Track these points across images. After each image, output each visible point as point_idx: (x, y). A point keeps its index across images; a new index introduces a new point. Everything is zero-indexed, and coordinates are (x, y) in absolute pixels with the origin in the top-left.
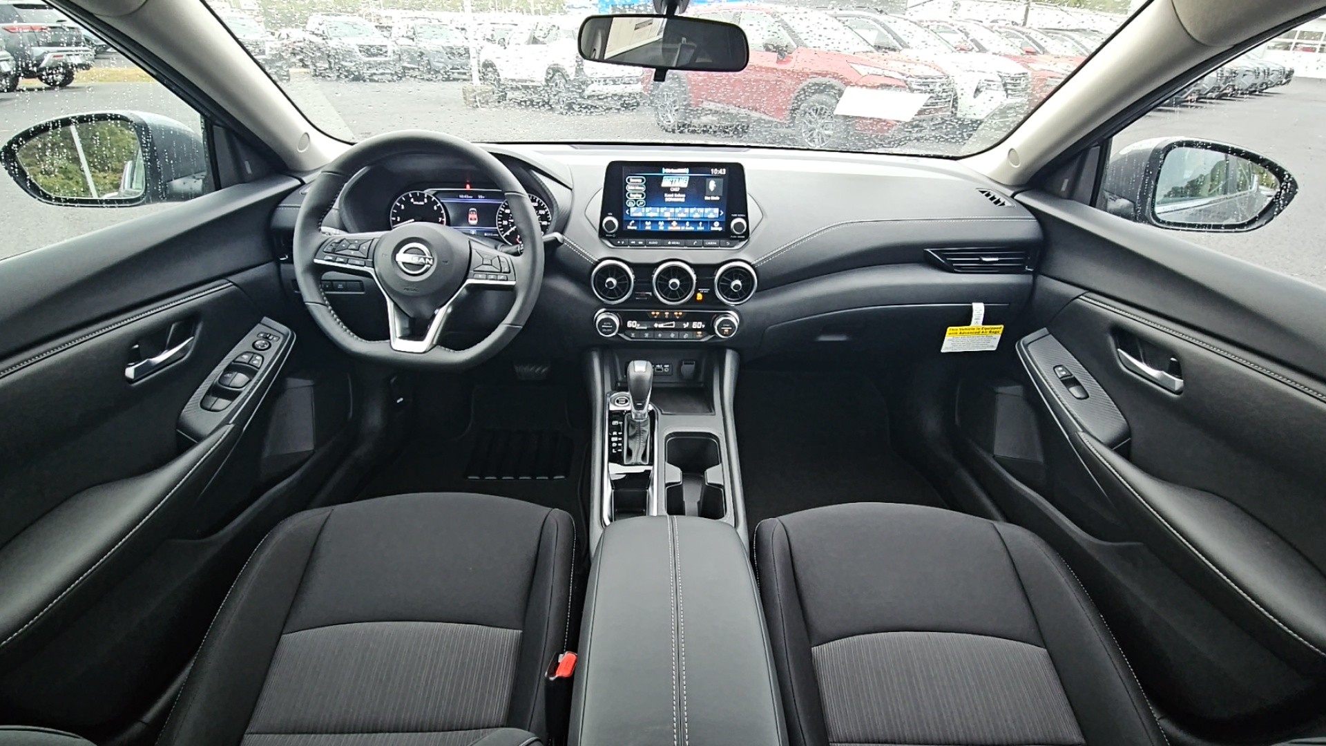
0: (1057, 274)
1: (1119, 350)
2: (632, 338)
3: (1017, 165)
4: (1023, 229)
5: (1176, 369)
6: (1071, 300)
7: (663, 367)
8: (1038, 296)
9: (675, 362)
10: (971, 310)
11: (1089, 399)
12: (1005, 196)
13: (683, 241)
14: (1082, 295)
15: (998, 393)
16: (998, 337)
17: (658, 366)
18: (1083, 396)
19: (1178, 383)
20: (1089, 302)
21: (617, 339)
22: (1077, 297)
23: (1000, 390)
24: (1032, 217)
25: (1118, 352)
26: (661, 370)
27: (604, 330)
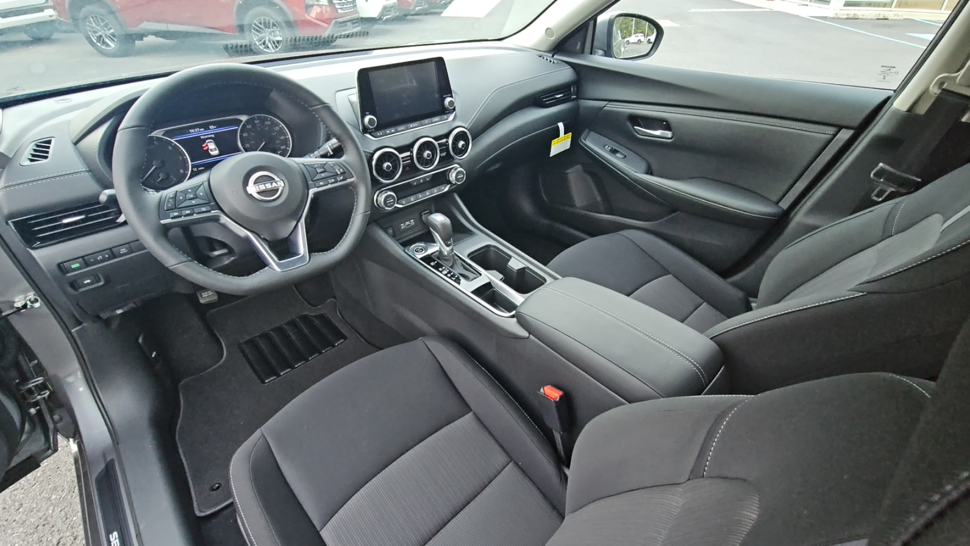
0: (587, 96)
1: (635, 127)
2: (404, 205)
3: (552, 37)
4: (565, 75)
5: (668, 127)
6: (601, 109)
7: (410, 222)
8: (581, 111)
9: (417, 215)
10: (558, 127)
11: (627, 157)
12: (549, 57)
13: (419, 122)
14: (607, 104)
15: (568, 173)
16: (570, 139)
17: (407, 223)
18: (623, 157)
19: (669, 134)
20: (611, 107)
21: (396, 209)
22: (605, 106)
23: (568, 171)
24: (570, 67)
25: (634, 129)
26: (409, 225)
27: (389, 205)
